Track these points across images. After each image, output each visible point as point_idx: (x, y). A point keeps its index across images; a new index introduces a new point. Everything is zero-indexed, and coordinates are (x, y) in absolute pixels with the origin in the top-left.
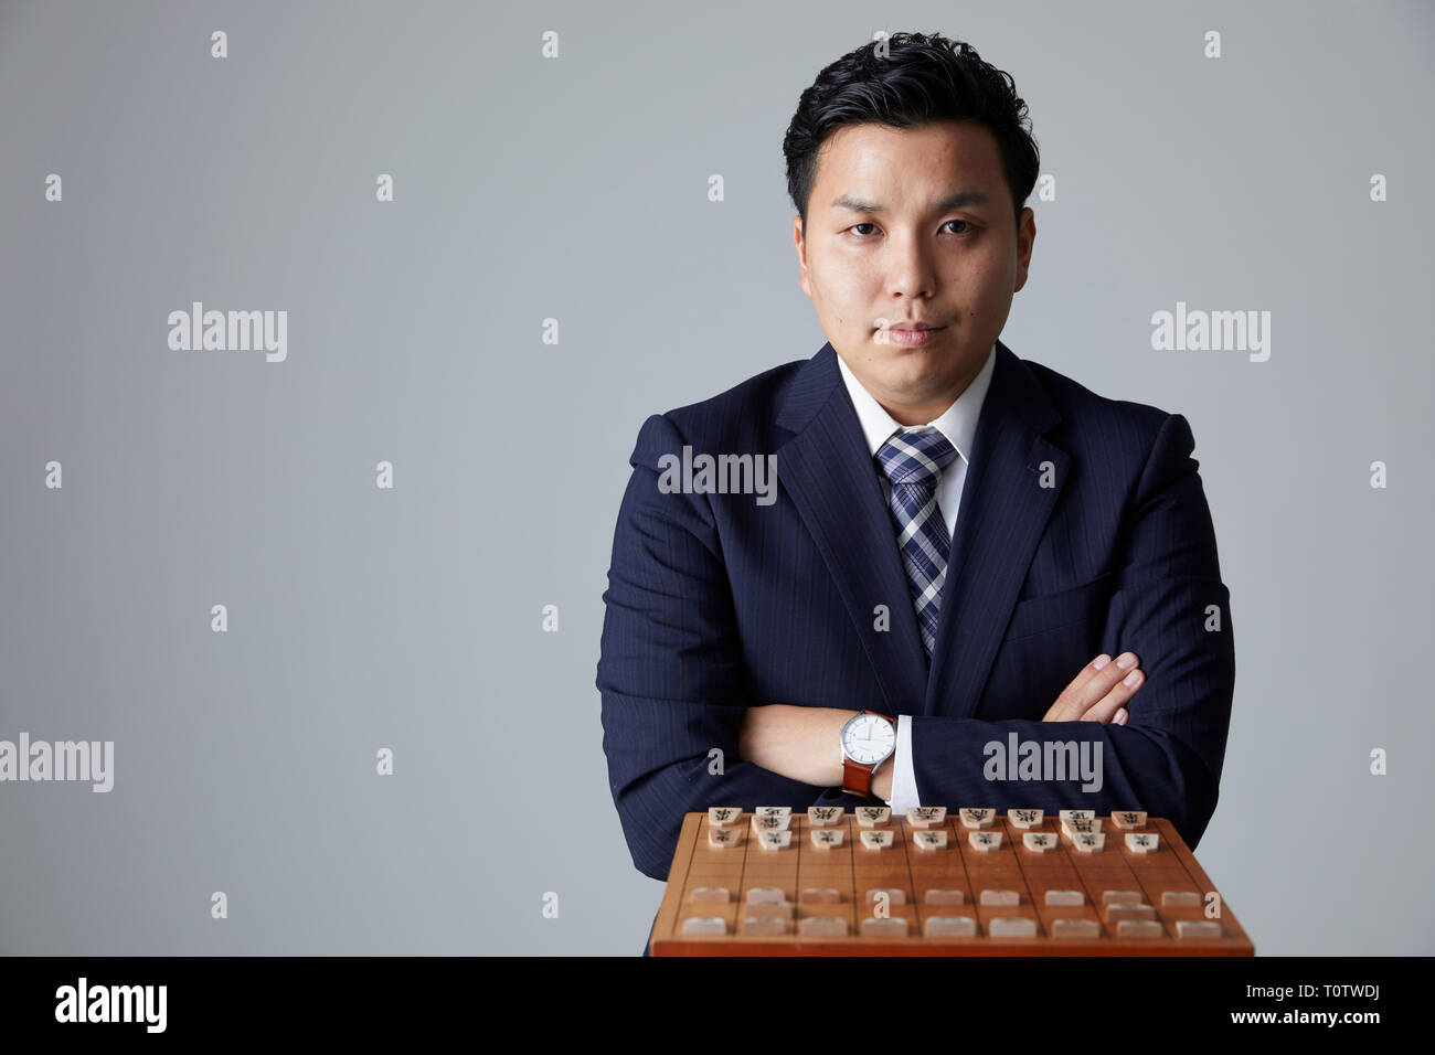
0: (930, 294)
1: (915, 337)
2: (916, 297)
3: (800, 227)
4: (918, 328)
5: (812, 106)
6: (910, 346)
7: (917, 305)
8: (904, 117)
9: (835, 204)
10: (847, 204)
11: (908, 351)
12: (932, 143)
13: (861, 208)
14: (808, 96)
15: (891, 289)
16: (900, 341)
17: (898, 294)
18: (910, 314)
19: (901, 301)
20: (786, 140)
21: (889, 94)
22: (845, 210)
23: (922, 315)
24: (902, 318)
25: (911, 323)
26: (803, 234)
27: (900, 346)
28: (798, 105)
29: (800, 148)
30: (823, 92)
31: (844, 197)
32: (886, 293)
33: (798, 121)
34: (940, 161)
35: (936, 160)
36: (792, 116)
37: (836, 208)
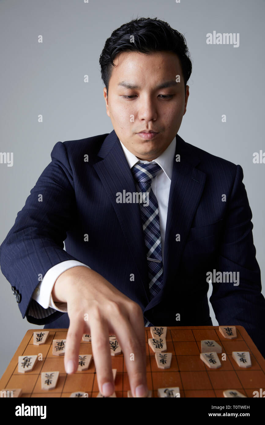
0: (155, 120)
1: (149, 135)
2: (150, 121)
3: (106, 92)
4: (150, 132)
5: (110, 45)
6: (148, 139)
7: (150, 124)
8: (146, 49)
9: (120, 84)
10: (124, 85)
11: (146, 141)
12: (157, 59)
13: (129, 87)
14: (108, 41)
15: (141, 117)
16: (144, 137)
17: (143, 120)
18: (147, 127)
19: (144, 122)
20: (100, 59)
21: (141, 38)
22: (123, 87)
23: (152, 127)
24: (144, 128)
25: (148, 130)
26: (107, 94)
27: (144, 139)
28: (104, 45)
29: (105, 62)
30: (114, 39)
31: (123, 82)
32: (138, 119)
33: (104, 52)
34: (160, 68)
35: (159, 68)
36: (102, 49)
37: (119, 86)
